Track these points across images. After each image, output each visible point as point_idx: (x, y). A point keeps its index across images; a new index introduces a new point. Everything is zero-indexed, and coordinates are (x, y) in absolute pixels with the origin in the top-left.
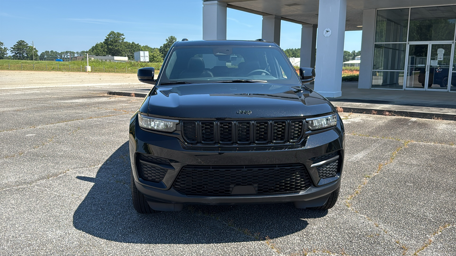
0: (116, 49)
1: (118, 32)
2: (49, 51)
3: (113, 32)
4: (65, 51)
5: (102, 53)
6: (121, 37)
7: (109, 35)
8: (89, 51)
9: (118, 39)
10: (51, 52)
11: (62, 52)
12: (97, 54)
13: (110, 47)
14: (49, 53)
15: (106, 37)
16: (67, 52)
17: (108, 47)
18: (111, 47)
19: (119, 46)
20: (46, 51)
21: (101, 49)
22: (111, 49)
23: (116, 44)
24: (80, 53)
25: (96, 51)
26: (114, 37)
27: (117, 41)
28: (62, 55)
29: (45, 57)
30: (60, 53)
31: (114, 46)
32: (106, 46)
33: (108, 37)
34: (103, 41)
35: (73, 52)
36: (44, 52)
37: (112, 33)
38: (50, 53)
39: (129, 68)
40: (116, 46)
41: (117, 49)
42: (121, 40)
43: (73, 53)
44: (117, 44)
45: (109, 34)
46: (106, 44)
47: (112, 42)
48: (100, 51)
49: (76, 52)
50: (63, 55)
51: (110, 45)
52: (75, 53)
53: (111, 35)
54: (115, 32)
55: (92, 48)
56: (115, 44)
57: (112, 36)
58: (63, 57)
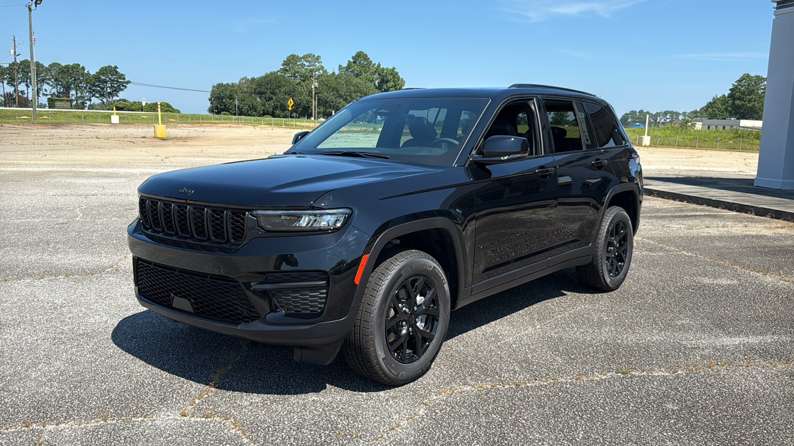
0: (748, 105)
1: (758, 75)
2: (636, 112)
3: (748, 75)
4: (663, 111)
5: (721, 114)
6: (763, 84)
7: (740, 81)
8: (701, 110)
9: (755, 88)
10: (640, 112)
11: (657, 113)
12: (712, 116)
13: (737, 102)
14: (636, 115)
15: (733, 84)
16: (666, 113)
17: (733, 103)
18: (740, 103)
19: (755, 101)
20: (632, 111)
21: (721, 107)
22: (738, 107)
23: (750, 97)
24: (689, 113)
25: (713, 110)
26: (749, 85)
27: (752, 91)
28: (657, 118)
29: (630, 120)
30: (654, 113)
31: (745, 102)
32: (730, 102)
33: (736, 84)
34: (727, 93)
35: (676, 112)
36: (629, 113)
37: (746, 77)
38: (638, 114)
39: (730, 140)
40: (750, 101)
41: (750, 107)
42: (761, 89)
43: (677, 114)
44: (752, 97)
45: (738, 79)
46: (731, 98)
47: (743, 93)
48: (719, 111)
49: (681, 113)
50: (659, 118)
51: (739, 99)
52: (679, 114)
53: (742, 80)
54: (752, 75)
55: (708, 104)
56: (748, 97)
57: (745, 82)
58: (658, 121)
